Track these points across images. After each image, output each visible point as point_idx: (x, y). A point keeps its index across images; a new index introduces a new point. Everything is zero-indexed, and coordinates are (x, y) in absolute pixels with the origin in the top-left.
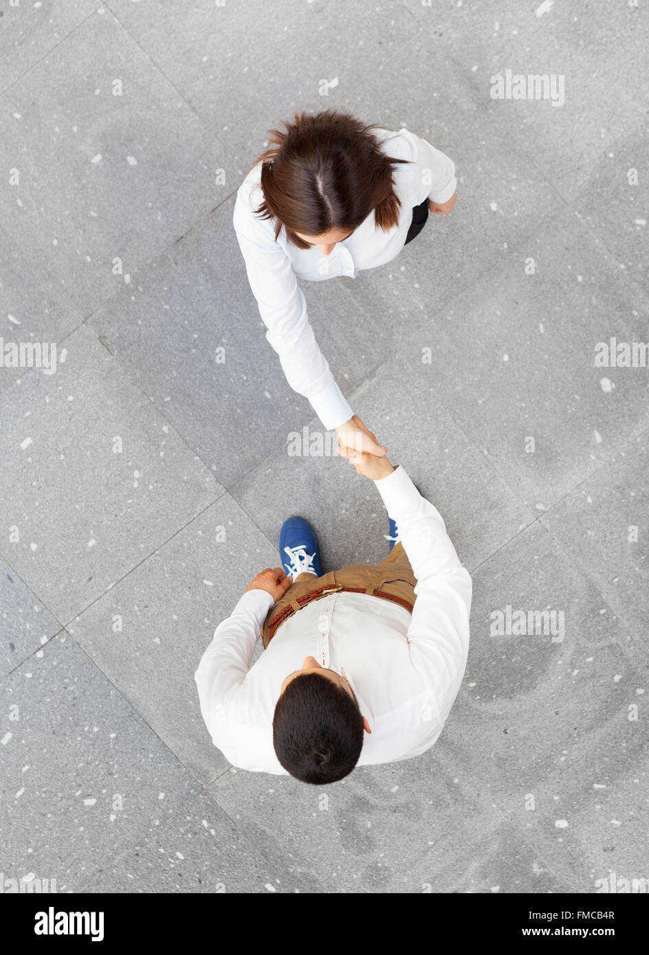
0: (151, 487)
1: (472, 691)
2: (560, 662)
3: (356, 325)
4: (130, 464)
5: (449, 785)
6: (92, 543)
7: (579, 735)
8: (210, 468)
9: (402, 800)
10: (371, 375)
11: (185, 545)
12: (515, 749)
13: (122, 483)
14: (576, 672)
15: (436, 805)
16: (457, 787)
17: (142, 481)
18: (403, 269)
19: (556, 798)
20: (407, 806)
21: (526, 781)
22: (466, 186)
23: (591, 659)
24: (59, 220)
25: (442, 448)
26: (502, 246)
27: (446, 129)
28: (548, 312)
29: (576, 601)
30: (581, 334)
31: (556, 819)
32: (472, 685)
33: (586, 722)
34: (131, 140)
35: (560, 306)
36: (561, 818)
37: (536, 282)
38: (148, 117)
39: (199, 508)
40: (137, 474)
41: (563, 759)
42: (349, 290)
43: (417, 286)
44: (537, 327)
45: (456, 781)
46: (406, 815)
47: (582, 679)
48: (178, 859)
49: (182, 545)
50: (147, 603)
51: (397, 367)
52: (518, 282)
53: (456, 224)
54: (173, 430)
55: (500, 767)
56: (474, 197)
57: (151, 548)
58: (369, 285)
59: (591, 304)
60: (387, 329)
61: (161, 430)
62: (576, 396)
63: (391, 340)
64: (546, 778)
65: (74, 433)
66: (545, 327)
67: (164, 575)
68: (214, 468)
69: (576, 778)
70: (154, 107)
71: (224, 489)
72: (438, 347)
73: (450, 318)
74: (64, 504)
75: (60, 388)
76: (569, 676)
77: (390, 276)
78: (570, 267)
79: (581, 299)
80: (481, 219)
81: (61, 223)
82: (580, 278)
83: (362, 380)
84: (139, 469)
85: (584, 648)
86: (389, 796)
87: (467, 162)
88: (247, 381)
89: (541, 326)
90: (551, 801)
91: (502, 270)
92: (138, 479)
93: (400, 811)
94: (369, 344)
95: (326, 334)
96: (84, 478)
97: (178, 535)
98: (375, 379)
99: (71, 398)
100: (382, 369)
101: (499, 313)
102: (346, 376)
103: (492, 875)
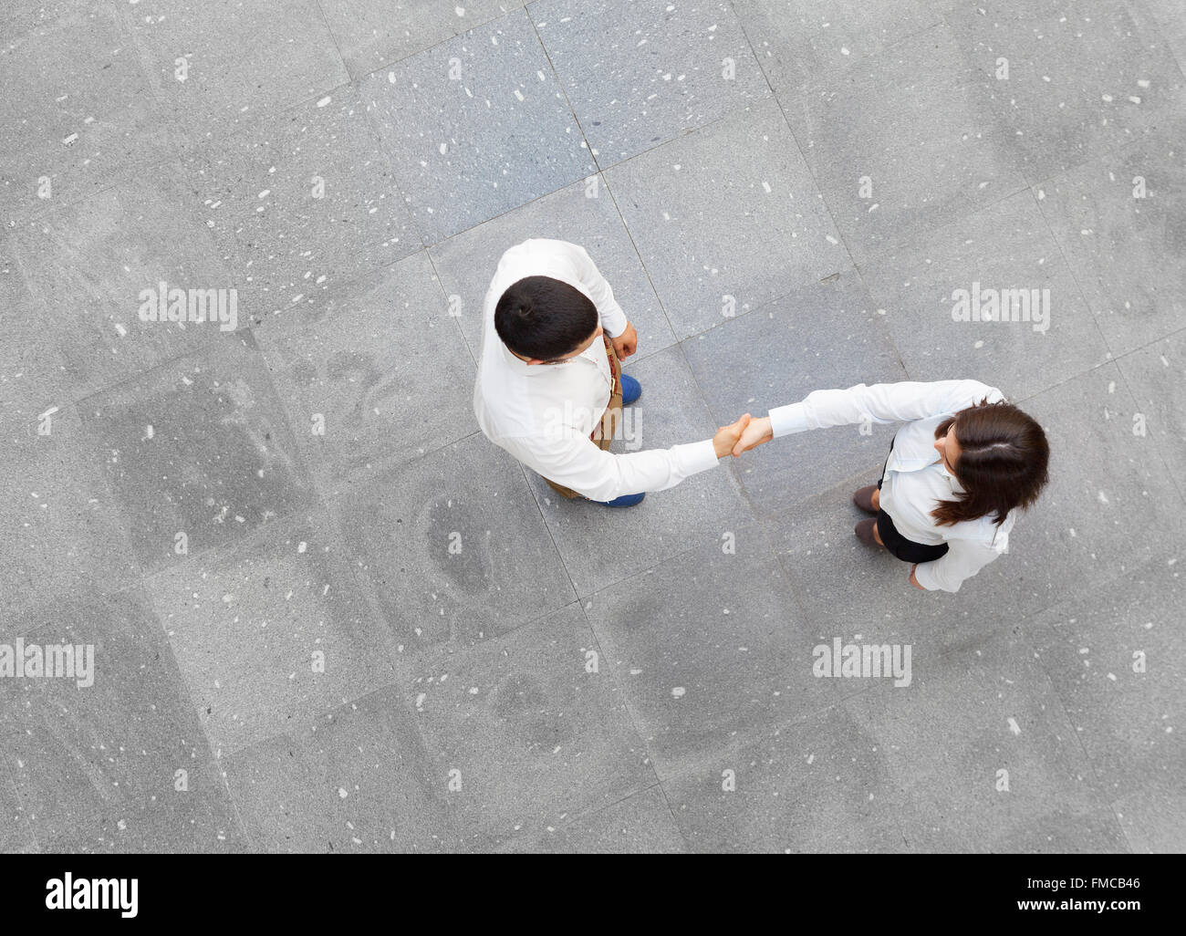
0: (700, 280)
1: (444, 502)
2: (447, 585)
3: (790, 492)
4: (725, 268)
5: (367, 459)
6: (667, 216)
7: (378, 584)
8: (703, 334)
9: (365, 414)
10: (743, 492)
11: (643, 294)
12: (381, 525)
13: (711, 257)
14: (435, 597)
15: (352, 443)
16: (363, 465)
17: (707, 274)
18: (827, 545)
19: (327, 549)
20: (359, 417)
21: (350, 527)
22: (882, 619)
23: (442, 613)
24: (946, 270)
25: (664, 535)
26: (823, 635)
27: (934, 614)
28: (756, 658)
29: (498, 615)
30: (729, 681)
31: (308, 544)
32: (450, 504)
33: (387, 593)
34: (996, 348)
35: (758, 670)
36: (308, 548)
37: (784, 655)
38: (1012, 369)
39: (670, 314)
40: (715, 271)
41: (361, 564)
42: (821, 494)
43: (809, 552)
44: (745, 645)
45: (369, 466)
46: (350, 414)
47: (427, 600)
48: (371, 208)
49: (643, 291)
50: (602, 247)
51: (743, 516)
52: (788, 640)
53: (852, 600)
54: (743, 312)
55: (369, 508)
56: (871, 622)
57: (648, 264)
58: (821, 512)
59: (752, 697)
60: (778, 517)
61: (746, 302)
62: (676, 663)
63: (769, 518)
64: (348, 545)
65: (765, 230)
66: (743, 652)
67: (622, 268)
68: (701, 338)
69: (340, 571)
70: (1018, 375)
71: (680, 340)
72: (752, 556)
73: (773, 573)
74: (706, 203)
75: (806, 229)
76: (433, 590)
77: (823, 532)
78: (789, 687)
79: (760, 690)
80: (852, 623)
81: (943, 271)
82: (777, 694)
83: (741, 484)
84: (719, 274)
85: (454, 610)
86: (372, 405)
87: (902, 624)
88: (768, 386)
89: (746, 649)
90: (325, 544)
91: (802, 629)
92: (710, 271)
93: (355, 411)
94: (771, 498)
95: (789, 464)
96: (724, 227)
97: (652, 290)
98: (739, 494)
99: (794, 235)
100: (746, 503)
101: (766, 615)
102: (749, 471)
103: (275, 474)
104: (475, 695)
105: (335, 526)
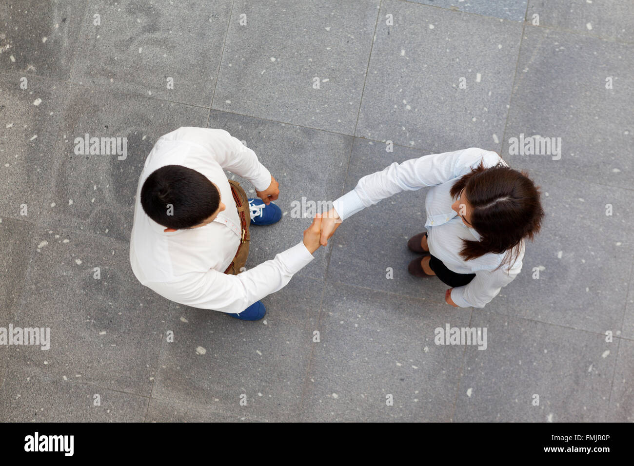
0: (396, 107)
1: (141, 134)
2: (108, 186)
3: (357, 277)
4: (416, 110)
5: (114, 75)
6: (403, 53)
7: (66, 156)
8: (373, 141)
9: (132, 48)
10: (329, 256)
11: (353, 91)
12: (94, 122)
13: (412, 97)
14: (95, 188)
15: (112, 59)
16: (109, 77)
17: (403, 106)
18: (356, 325)
19: (52, 113)
20: (127, 47)
21: (75, 110)
22: (358, 395)
23: (93, 201)
24: (554, 207)
25: (260, 248)
26: (314, 379)
27: (392, 415)
28: (262, 364)
29: (125, 225)
30: (236, 366)
31: (42, 103)
32: (144, 138)
33: (69, 166)
34: (550, 278)
35: (259, 372)
36: (40, 105)
37: (281, 374)
38: (550, 298)
39: (362, 115)
40: (409, 107)
41: (65, 137)
42: (375, 292)
43: (342, 322)
44: (262, 351)
45: (112, 80)
46: (123, 41)
47: (89, 186)
49: (355, 89)
50: (349, 45)
51: (318, 272)
52: (291, 367)
53: (348, 370)
54: (408, 146)
55: (94, 106)
56: (350, 392)
57: (370, 75)
58: (367, 303)
59: (243, 385)
60: (339, 287)
61: (414, 141)
62: (212, 332)
63: (332, 284)
64: (66, 120)
65: (458, 103)
66: (257, 354)
67: (352, 66)
68: (371, 143)
69: (49, 132)
70: (552, 305)
71: (356, 136)
72: (305, 300)
73: (311, 319)
74: (434, 61)
75: (484, 121)
76: (97, 183)
77: (360, 316)
78: (270, 396)
79: (251, 385)
80: (337, 384)
81: (552, 207)
82: (260, 395)
83: (331, 251)
84: (410, 111)
85: (101, 204)
86: (140, 44)
87: (368, 407)
88: (390, 202)
89: (260, 354)
90: (53, 110)
91: (304, 366)
92: (406, 105)
93: (128, 41)
94: (343, 272)
95: (369, 259)
96: (434, 84)
97: (361, 93)
98: (324, 256)
99: (474, 120)
100: (325, 264)
101: (288, 342)
102: (341, 246)
103: (52, 46)
104: (77, 265)
105: (66, 103)
